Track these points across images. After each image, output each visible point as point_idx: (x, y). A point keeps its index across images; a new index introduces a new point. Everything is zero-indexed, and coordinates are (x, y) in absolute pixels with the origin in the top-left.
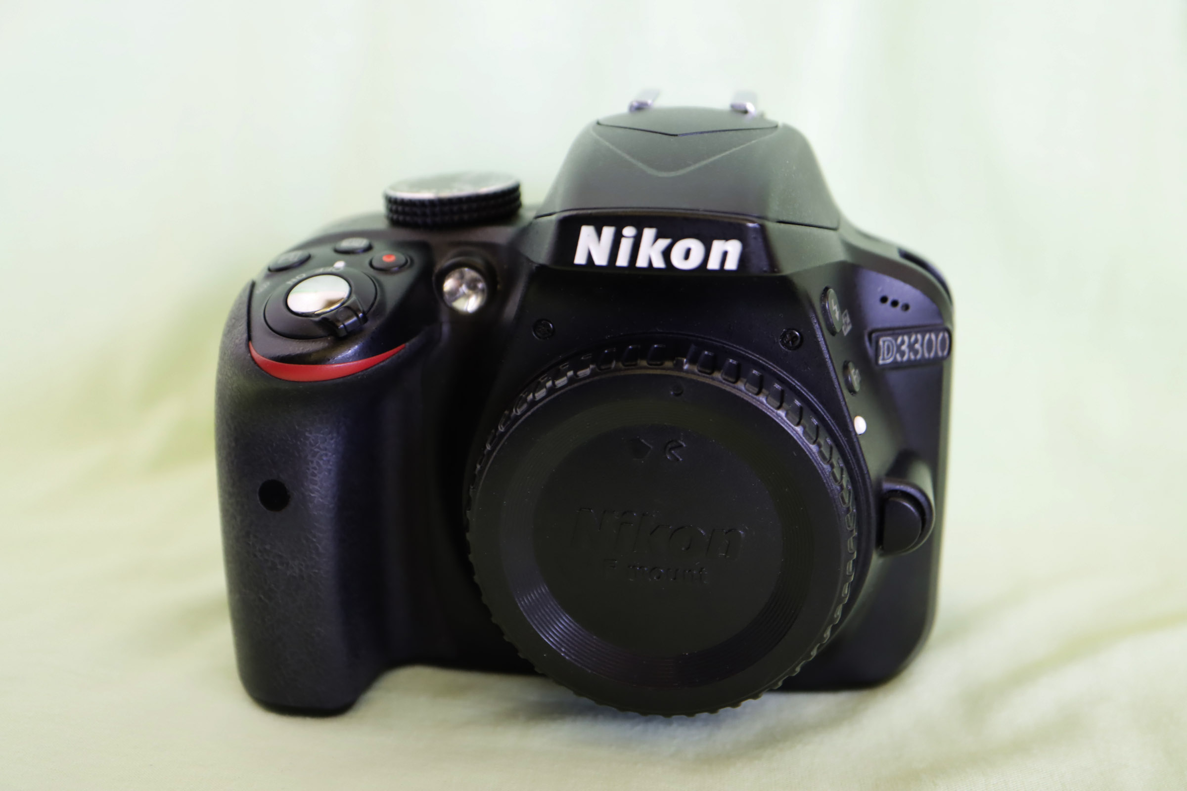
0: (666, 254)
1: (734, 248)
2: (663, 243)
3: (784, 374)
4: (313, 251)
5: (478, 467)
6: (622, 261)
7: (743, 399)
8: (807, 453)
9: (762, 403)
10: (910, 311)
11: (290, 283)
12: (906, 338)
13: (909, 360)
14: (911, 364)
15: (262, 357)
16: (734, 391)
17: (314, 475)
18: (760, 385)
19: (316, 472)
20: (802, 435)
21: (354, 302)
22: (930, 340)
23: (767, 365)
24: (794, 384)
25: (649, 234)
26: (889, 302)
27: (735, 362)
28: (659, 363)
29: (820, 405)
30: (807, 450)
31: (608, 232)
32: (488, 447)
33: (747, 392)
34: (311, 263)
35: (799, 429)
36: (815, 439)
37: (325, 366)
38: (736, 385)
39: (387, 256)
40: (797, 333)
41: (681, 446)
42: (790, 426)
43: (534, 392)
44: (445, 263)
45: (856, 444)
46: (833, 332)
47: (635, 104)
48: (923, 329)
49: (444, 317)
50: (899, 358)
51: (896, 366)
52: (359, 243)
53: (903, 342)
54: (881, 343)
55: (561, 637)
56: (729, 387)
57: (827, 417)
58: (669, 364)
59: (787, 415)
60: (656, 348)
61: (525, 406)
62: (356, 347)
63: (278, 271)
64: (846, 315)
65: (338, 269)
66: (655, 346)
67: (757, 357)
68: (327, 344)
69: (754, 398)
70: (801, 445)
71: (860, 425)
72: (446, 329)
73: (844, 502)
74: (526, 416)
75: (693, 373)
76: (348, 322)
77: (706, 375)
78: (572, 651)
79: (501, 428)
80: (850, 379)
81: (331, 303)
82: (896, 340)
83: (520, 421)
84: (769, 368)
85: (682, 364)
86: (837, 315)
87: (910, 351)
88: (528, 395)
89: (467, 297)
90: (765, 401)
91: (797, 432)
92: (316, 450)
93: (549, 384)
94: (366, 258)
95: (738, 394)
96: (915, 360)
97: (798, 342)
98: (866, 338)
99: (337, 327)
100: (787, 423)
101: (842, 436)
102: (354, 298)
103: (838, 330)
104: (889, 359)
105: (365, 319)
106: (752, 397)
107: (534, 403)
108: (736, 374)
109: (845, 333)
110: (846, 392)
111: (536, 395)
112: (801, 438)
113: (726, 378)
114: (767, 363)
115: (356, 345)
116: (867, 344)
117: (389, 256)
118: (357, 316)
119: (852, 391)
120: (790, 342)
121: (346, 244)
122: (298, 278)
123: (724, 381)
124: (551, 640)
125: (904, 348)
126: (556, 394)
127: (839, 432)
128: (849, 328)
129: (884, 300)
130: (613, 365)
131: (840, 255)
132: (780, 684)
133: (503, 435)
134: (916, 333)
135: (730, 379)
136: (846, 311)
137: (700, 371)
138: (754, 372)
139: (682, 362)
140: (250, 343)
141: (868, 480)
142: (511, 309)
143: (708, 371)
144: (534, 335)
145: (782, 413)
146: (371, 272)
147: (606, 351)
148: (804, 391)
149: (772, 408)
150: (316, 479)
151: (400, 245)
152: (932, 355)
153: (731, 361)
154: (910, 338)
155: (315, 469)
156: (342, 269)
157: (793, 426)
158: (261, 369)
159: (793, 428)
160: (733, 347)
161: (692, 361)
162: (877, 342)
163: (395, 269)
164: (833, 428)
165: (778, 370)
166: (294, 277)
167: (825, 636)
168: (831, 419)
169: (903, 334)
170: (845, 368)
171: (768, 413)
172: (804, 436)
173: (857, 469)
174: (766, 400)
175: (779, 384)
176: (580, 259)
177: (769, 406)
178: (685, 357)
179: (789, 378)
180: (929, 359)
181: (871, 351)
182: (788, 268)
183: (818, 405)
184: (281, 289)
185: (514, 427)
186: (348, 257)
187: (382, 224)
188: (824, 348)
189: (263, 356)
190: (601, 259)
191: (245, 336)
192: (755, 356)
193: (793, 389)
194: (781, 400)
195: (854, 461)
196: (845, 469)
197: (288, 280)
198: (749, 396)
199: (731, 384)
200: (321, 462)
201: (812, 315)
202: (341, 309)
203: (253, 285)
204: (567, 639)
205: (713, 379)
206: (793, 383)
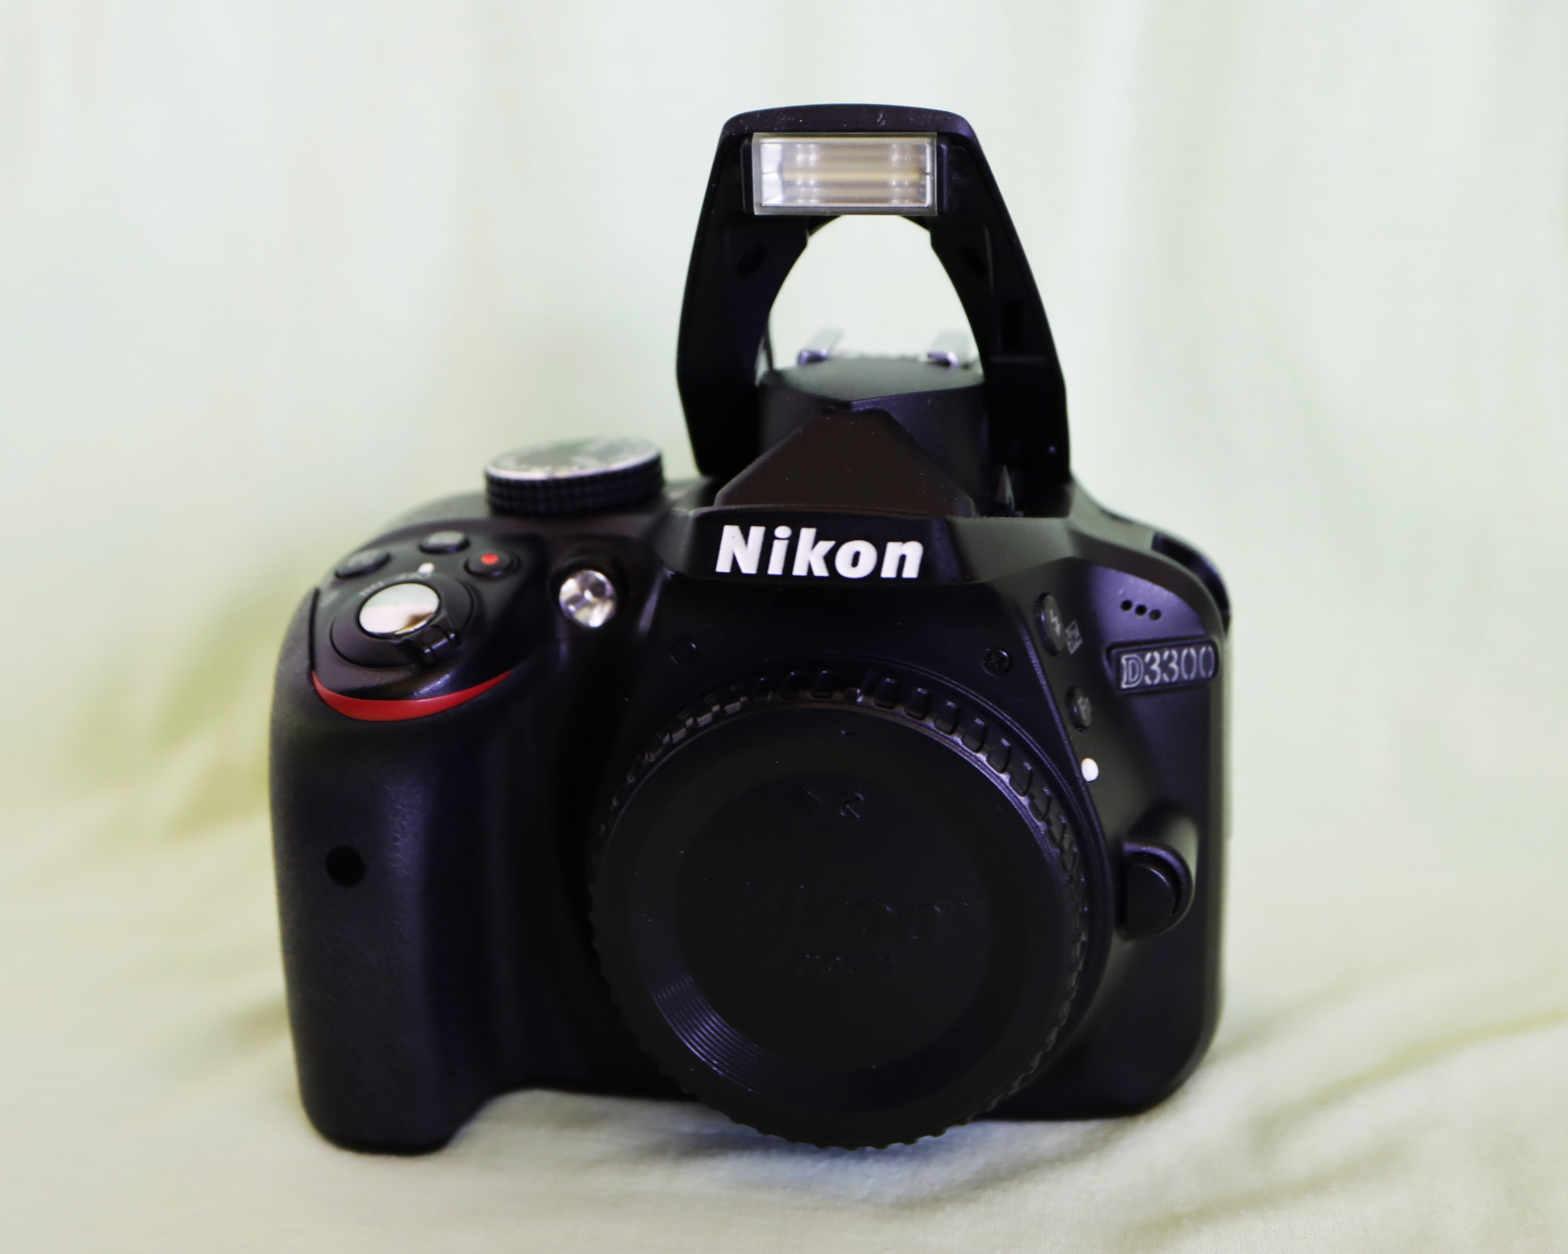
0: (830, 559)
1: (913, 551)
2: (825, 546)
3: (989, 705)
4: (394, 549)
5: (603, 827)
6: (775, 568)
7: (931, 739)
8: (1016, 807)
9: (957, 744)
10: (1161, 620)
11: (364, 594)
12: (1156, 655)
13: (1162, 683)
14: (1163, 689)
15: (329, 692)
16: (920, 730)
17: (396, 839)
18: (955, 723)
19: (398, 835)
20: (1008, 784)
21: (444, 620)
22: (1189, 656)
23: (968, 694)
24: (1003, 718)
25: (807, 534)
26: (1133, 608)
27: (925, 692)
28: (826, 694)
29: (1037, 745)
30: (1016, 803)
31: (757, 533)
32: (615, 803)
33: (938, 731)
34: (391, 566)
35: (1005, 777)
36: (1025, 788)
37: (407, 702)
38: (924, 722)
39: (489, 558)
40: (1005, 654)
41: (858, 799)
42: (993, 773)
43: (672, 732)
44: (563, 562)
45: (1085, 794)
46: (1052, 651)
47: (806, 355)
48: (1178, 642)
49: (562, 633)
50: (1148, 681)
51: (1144, 691)
52: (451, 538)
53: (1152, 660)
54: (1123, 661)
55: (712, 1045)
56: (914, 724)
57: (1047, 760)
58: (838, 696)
59: (988, 760)
60: (825, 674)
61: (660, 751)
62: (447, 676)
63: (347, 577)
64: (1073, 627)
65: (424, 575)
66: (824, 672)
67: (954, 684)
68: (410, 674)
69: (947, 738)
70: (1008, 797)
71: (1090, 770)
72: (564, 648)
73: (1065, 868)
74: (662, 762)
75: (870, 707)
76: (436, 646)
77: (885, 710)
78: (726, 1063)
79: (631, 779)
80: (1075, 710)
81: (416, 619)
82: (1143, 657)
83: (655, 768)
84: (970, 698)
85: (856, 696)
86: (1058, 629)
87: (1162, 672)
88: (664, 736)
89: (590, 605)
90: (960, 742)
91: (1002, 781)
92: (399, 807)
93: (690, 722)
94: (460, 559)
95: (926, 733)
96: (1170, 683)
97: (1006, 665)
98: (1104, 656)
99: (423, 652)
100: (990, 770)
101: (1066, 784)
102: (444, 614)
103: (1060, 648)
104: (1135, 682)
105: (458, 640)
106: (944, 737)
107: (672, 746)
108: (925, 708)
109: (1072, 651)
110: (1070, 728)
111: (674, 736)
112: (1008, 788)
113: (912, 712)
114: (968, 692)
115: (446, 673)
116: (1106, 663)
117: (489, 555)
118: (448, 637)
119: (1078, 724)
120: (997, 665)
121: (436, 540)
122: (374, 587)
123: (908, 717)
124: (700, 1049)
125: (1155, 667)
126: (699, 735)
127: (1063, 778)
128: (1078, 644)
129: (1127, 605)
130: (769, 698)
131: (1066, 549)
132: (994, 1104)
133: (633, 786)
134: (1170, 648)
135: (917, 714)
136: (1074, 622)
137: (877, 704)
138: (949, 703)
139: (855, 693)
140: (314, 674)
141: (1102, 842)
142: (645, 621)
143: (888, 704)
144: (673, 659)
145: (982, 757)
146: (465, 577)
147: (762, 679)
148: (1016, 728)
149: (969, 751)
150: (398, 844)
151: (503, 541)
152: (1193, 675)
153: (920, 690)
154: (1162, 655)
155: (397, 831)
156: (429, 576)
157: (996, 772)
158: (328, 705)
159: (996, 775)
160: (924, 671)
161: (867, 692)
162: (1119, 660)
163: (497, 573)
164: (1055, 774)
165: (982, 701)
166: (368, 586)
167: (1047, 1041)
168: (1052, 763)
169: (1152, 650)
170: (1070, 697)
171: (965, 757)
172: (1011, 785)
173: (1087, 826)
174: (962, 741)
175: (981, 720)
176: (723, 566)
177: (966, 748)
178: (858, 687)
179: (995, 709)
180: (1189, 681)
181: (1110, 673)
182: (986, 573)
183: (1034, 745)
184: (352, 602)
185: (646, 777)
186: (438, 558)
187: (480, 511)
188: (1039, 672)
189: (330, 690)
190: (749, 566)
191: (307, 663)
192: (952, 683)
193: (1001, 724)
194: (981, 741)
195: (1083, 816)
196: (1069, 827)
197: (361, 589)
198: (940, 735)
199: (917, 721)
200: (404, 823)
201: (1023, 632)
202: (428, 629)
203: (316, 595)
204: (720, 1049)
205: (895, 715)
206: (1001, 717)
